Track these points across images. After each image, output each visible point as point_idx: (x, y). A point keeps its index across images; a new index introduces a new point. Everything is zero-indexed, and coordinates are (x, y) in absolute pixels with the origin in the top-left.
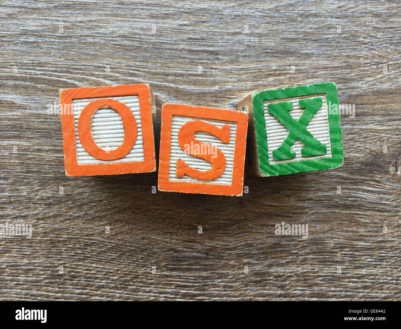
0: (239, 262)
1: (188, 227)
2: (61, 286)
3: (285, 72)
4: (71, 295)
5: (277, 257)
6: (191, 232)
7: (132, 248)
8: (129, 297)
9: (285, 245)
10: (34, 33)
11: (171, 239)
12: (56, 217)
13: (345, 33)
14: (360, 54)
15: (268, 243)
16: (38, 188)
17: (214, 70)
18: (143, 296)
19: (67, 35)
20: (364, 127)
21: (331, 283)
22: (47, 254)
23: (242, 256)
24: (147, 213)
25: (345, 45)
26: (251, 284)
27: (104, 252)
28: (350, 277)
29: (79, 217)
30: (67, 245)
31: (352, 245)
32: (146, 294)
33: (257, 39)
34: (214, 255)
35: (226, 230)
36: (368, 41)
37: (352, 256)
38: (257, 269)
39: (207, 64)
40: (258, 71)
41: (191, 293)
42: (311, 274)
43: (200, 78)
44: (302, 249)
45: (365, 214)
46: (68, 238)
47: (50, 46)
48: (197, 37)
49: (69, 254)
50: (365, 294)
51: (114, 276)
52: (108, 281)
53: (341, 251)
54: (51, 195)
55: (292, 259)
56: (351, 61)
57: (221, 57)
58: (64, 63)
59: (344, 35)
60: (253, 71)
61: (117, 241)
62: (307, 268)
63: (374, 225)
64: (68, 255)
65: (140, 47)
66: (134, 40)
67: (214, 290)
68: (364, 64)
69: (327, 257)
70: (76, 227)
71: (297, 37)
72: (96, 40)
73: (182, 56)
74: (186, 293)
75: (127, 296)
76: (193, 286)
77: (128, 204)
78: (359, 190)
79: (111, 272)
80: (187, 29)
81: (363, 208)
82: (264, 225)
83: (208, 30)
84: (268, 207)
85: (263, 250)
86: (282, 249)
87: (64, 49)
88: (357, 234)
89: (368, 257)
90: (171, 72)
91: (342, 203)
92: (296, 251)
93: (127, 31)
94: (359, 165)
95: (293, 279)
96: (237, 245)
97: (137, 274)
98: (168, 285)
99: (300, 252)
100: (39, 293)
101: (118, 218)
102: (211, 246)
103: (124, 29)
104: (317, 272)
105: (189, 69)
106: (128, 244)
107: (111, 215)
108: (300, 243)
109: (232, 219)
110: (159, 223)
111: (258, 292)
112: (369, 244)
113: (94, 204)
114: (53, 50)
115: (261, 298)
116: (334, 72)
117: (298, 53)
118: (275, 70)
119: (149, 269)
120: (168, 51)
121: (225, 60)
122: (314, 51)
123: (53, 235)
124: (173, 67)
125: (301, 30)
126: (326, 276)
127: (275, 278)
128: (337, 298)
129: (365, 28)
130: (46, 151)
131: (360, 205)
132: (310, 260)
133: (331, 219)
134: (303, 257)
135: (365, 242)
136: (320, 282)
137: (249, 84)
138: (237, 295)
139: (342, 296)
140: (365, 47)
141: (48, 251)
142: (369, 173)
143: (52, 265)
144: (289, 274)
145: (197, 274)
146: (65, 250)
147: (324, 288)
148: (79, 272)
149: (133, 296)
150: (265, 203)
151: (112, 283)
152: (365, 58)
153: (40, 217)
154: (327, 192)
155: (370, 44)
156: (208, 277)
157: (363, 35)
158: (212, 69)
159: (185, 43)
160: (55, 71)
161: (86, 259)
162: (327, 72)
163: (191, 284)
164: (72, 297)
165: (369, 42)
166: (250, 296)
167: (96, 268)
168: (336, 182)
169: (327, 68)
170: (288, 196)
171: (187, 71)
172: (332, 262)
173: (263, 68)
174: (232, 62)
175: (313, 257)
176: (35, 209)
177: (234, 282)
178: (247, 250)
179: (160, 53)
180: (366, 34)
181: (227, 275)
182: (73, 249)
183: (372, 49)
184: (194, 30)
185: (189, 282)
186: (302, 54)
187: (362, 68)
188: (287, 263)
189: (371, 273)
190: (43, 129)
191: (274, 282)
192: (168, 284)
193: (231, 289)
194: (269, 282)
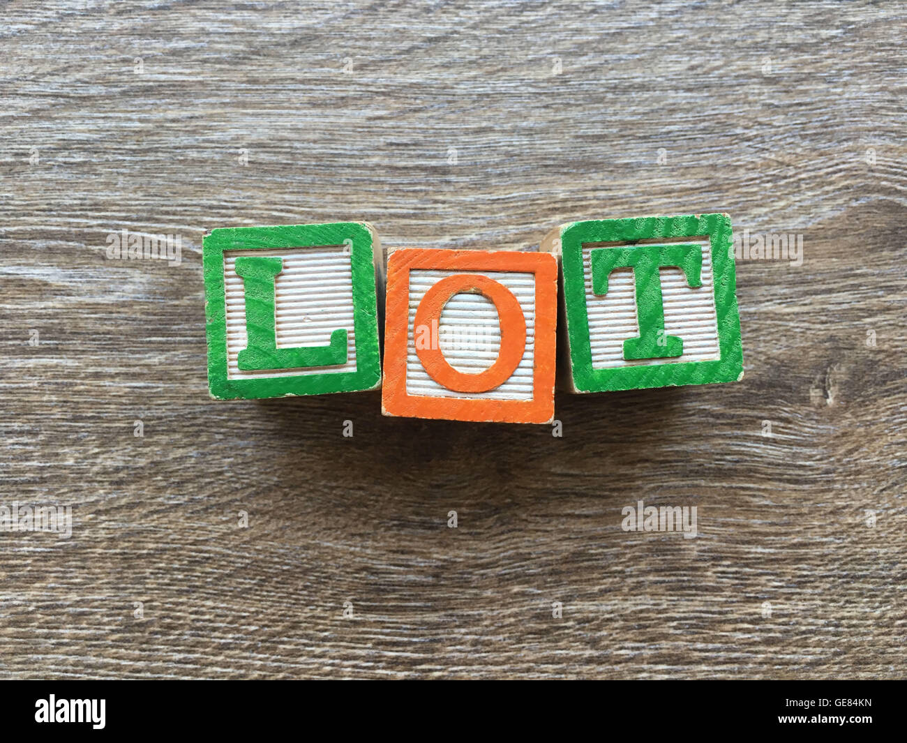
0: (502, 592)
1: (395, 522)
2: (144, 646)
3: (584, 203)
4: (165, 665)
5: (581, 581)
6: (403, 533)
7: (285, 568)
8: (280, 667)
9: (596, 555)
10: (83, 146)
11: (363, 547)
12: (132, 508)
13: (704, 121)
14: (738, 160)
15: (562, 551)
16: (97, 450)
17: (440, 205)
18: (308, 664)
19: (147, 147)
20: (752, 310)
21: (697, 633)
22: (115, 581)
23: (508, 580)
24: (312, 495)
25: (706, 143)
26: (530, 636)
27: (229, 576)
28: (736, 621)
29: (177, 505)
30: (155, 563)
31: (736, 553)
32: (316, 660)
33: (525, 140)
34: (451, 579)
35: (474, 527)
36: (755, 133)
37: (738, 575)
38: (541, 606)
39: (427, 192)
40: (529, 203)
41: (406, 658)
42: (653, 615)
43: (413, 222)
44: (632, 563)
45: (763, 487)
46: (156, 549)
47: (115, 170)
48: (405, 140)
49: (160, 581)
50: (770, 655)
51: (249, 624)
52: (237, 636)
53: (713, 565)
54: (121, 464)
55: (612, 583)
56: (720, 175)
57: (453, 178)
58: (144, 203)
59: (702, 125)
60: (520, 204)
61: (253, 555)
62: (644, 602)
63: (782, 511)
64: (159, 584)
65: (292, 164)
66: (279, 152)
67: (452, 652)
68: (747, 181)
69: (685, 578)
70: (173, 526)
71: (606, 131)
72: (205, 155)
73: (376, 179)
74: (397, 657)
75: (276, 664)
76: (410, 643)
77: (276, 479)
78: (746, 438)
79: (244, 617)
80: (384, 125)
81: (758, 475)
82: (552, 515)
83: (425, 126)
84: (557, 479)
85: (551, 567)
86: (590, 563)
87: (142, 175)
88: (746, 530)
89: (772, 577)
90: (354, 211)
91: (713, 466)
92: (619, 568)
93: (264, 134)
94: (744, 387)
95: (616, 625)
96: (497, 557)
97: (296, 619)
98: (358, 641)
99: (628, 569)
100: (101, 660)
101: (255, 506)
102: (445, 560)
103: (260, 130)
104: (665, 611)
105: (389, 205)
106: (276, 560)
107: (241, 501)
108: (628, 551)
109: (486, 504)
110: (339, 516)
111: (545, 654)
112: (772, 551)
113: (208, 480)
114: (121, 178)
115: (550, 666)
116: (685, 199)
117: (610, 164)
118: (565, 201)
119: (319, 609)
120: (348, 171)
121: (462, 185)
122: (642, 159)
123: (126, 544)
124: (358, 202)
125: (613, 118)
126: (685, 619)
127: (579, 624)
128: (709, 665)
129: (747, 108)
130: (112, 376)
131: (750, 470)
132: (649, 586)
133: (691, 499)
134: (635, 580)
135: (765, 545)
136: (672, 631)
137: (513, 230)
138: (501, 659)
139: (721, 659)
140: (749, 146)
141: (119, 576)
142: (766, 404)
143: (127, 604)
144: (607, 616)
145: (418, 618)
146: (152, 573)
147: (681, 643)
148: (179, 618)
149: (289, 665)
150: (553, 470)
151: (246, 640)
152: (749, 169)
153: (101, 508)
154: (680, 444)
155: (759, 139)
156: (439, 624)
157: (742, 122)
158: (436, 202)
159: (381, 153)
160: (125, 219)
161: (194, 592)
162: (670, 200)
163: (406, 639)
164: (167, 669)
165: (756, 136)
166: (528, 661)
167: (213, 608)
168: (698, 423)
169: (670, 192)
170: (599, 455)
171: (386, 208)
172: (697, 588)
173: (539, 197)
174: (476, 187)
175: (657, 579)
176: (92, 492)
177: (494, 633)
178: (518, 567)
179: (330, 175)
180: (750, 120)
181: (478, 620)
182: (167, 571)
183: (763, 149)
184: (398, 127)
185: (401, 635)
186: (617, 166)
187: (744, 190)
188: (603, 592)
189: (779, 612)
190: (103, 333)
191: (577, 633)
192: (358, 639)
193: (488, 649)
194: (566, 631)
